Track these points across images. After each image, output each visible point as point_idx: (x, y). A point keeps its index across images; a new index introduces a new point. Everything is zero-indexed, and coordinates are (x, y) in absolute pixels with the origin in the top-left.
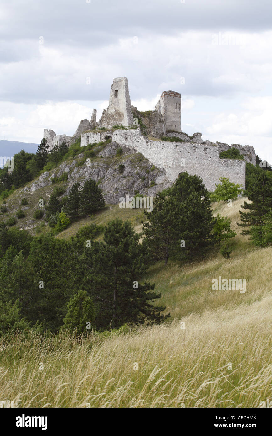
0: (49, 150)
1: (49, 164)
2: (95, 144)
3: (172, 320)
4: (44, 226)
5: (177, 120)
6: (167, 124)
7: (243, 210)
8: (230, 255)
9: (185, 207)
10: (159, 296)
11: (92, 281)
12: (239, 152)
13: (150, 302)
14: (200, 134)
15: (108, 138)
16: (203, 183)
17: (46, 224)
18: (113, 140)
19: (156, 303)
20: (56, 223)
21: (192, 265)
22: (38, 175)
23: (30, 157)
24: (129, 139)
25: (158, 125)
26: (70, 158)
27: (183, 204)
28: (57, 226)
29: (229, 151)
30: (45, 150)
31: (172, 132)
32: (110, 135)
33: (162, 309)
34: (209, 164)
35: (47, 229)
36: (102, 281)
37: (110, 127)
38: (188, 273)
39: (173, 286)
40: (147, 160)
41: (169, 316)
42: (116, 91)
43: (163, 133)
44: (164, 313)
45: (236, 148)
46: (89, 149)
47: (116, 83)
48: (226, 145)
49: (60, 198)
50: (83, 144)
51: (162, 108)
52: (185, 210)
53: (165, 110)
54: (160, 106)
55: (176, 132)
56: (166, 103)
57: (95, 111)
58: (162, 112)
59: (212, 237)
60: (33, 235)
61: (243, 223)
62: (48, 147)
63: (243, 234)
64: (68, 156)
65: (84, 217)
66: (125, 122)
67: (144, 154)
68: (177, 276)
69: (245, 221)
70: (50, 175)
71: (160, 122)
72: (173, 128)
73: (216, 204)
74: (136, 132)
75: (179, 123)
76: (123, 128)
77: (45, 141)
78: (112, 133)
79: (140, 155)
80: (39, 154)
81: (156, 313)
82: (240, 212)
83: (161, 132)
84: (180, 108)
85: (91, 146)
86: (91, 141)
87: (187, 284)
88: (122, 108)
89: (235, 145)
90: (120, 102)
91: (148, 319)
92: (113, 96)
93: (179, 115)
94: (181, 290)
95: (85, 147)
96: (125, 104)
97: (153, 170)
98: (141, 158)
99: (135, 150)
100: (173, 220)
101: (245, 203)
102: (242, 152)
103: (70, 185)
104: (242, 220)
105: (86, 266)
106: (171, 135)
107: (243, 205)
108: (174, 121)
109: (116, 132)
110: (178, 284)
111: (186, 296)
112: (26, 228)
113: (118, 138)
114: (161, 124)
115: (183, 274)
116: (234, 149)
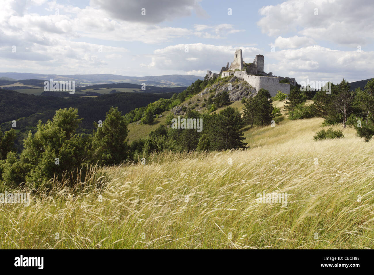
0: (209, 79)
1: (209, 85)
2: (227, 77)
3: (250, 149)
4: (205, 109)
5: (262, 67)
6: (258, 69)
7: (286, 105)
8: (279, 123)
9: (261, 103)
10: (245, 139)
11: (218, 131)
12: (288, 81)
13: (241, 141)
14: (272, 73)
15: (232, 74)
16: (270, 93)
17: (206, 109)
18: (235, 75)
19: (244, 141)
20: (210, 109)
21: (263, 127)
22: (204, 89)
23: (201, 82)
24: (241, 75)
25: (254, 69)
26: (217, 82)
27: (260, 101)
28: (211, 110)
29: (284, 80)
30: (207, 79)
31: (260, 72)
32: (233, 73)
33: (246, 144)
34: (274, 86)
35: (207, 111)
36: (222, 132)
37: (234, 70)
38: (261, 130)
39: (254, 135)
40: (248, 84)
41: (249, 147)
42: (237, 55)
43: (256, 73)
44: (247, 146)
45: (287, 79)
46: (225, 79)
47: (237, 51)
48: (283, 78)
49: (213, 99)
50: (222, 76)
51: (256, 62)
52: (260, 104)
53: (257, 63)
54: (255, 61)
55: (262, 72)
56: (258, 60)
57: (228, 63)
58: (256, 64)
59: (272, 115)
60: (201, 113)
61: (285, 110)
62: (208, 78)
63: (285, 114)
64: (216, 82)
65: (222, 106)
66: (240, 68)
67: (247, 81)
68: (256, 131)
69: (286, 109)
70: (208, 89)
71: (255, 68)
72: (260, 71)
73: (276, 102)
74: (244, 72)
75: (263, 68)
76: (239, 70)
77: (207, 75)
78: (234, 73)
79: (246, 81)
80: (205, 81)
81: (244, 146)
82: (284, 105)
83: (255, 72)
84: (264, 62)
85: (225, 78)
86: (226, 76)
87: (259, 134)
88: (239, 62)
89: (287, 78)
90: (238, 59)
91: (241, 148)
92: (236, 57)
93: (263, 65)
94: (257, 137)
95: (223, 78)
96: (240, 60)
97: (251, 88)
98: (246, 83)
99: (244, 80)
100: (255, 108)
101: (286, 101)
102: (289, 81)
103: (216, 93)
104: (284, 109)
105: (216, 125)
106: (259, 73)
107: (286, 102)
108: (260, 68)
109: (236, 72)
110: (256, 134)
111: (258, 139)
112: (199, 110)
113: (236, 74)
114: (255, 69)
115: (258, 130)
116: (286, 79)
